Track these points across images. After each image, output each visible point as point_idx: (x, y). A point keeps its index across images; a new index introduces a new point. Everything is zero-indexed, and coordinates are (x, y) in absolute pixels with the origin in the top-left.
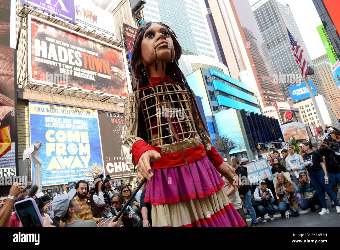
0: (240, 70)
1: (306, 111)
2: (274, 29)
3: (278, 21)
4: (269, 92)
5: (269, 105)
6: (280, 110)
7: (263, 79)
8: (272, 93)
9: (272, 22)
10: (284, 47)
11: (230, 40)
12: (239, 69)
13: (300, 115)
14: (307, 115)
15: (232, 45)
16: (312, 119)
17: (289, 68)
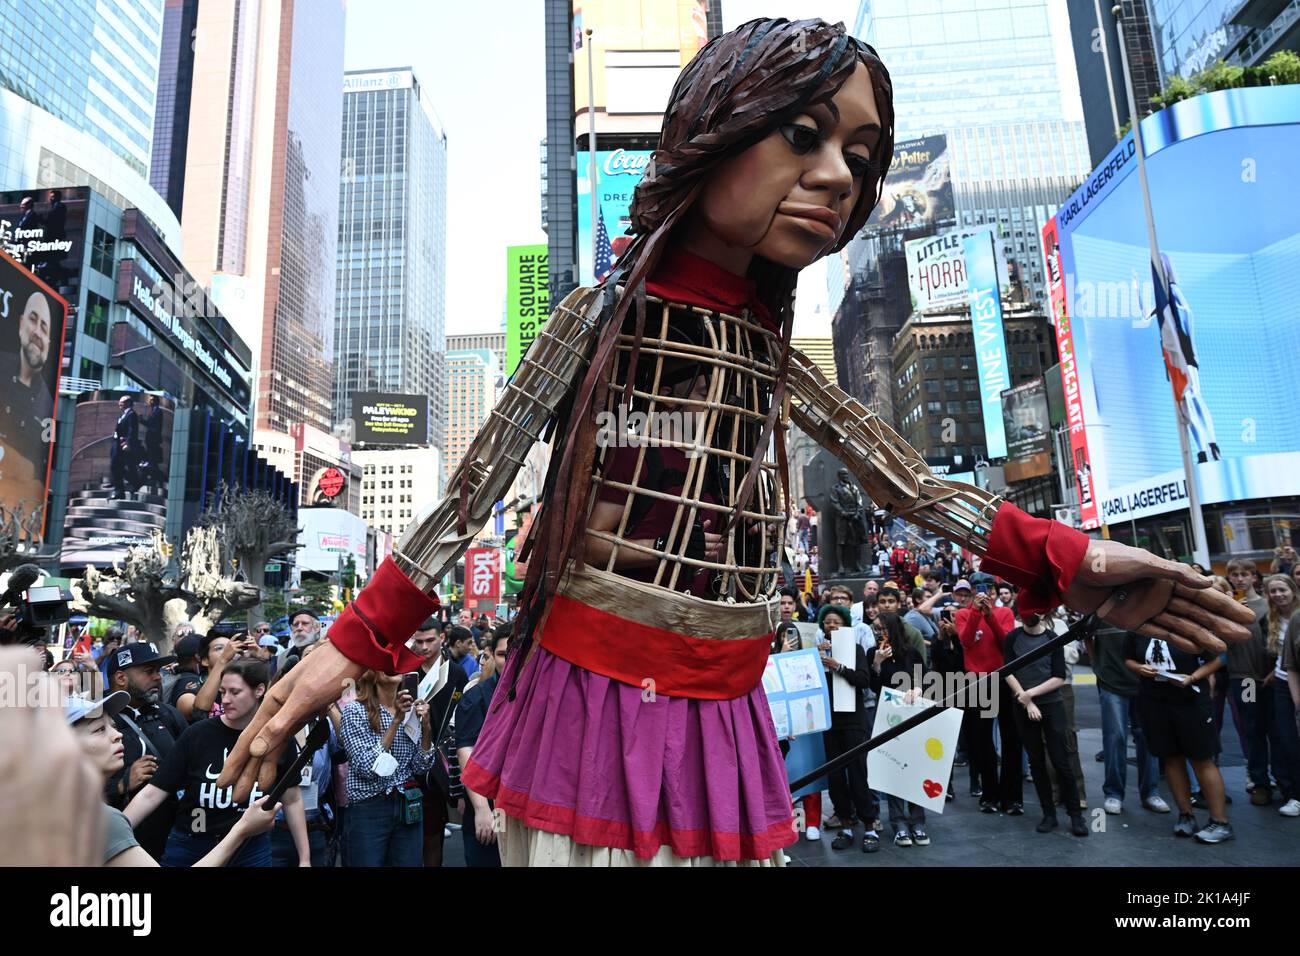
0: (220, 267)
1: (378, 485)
2: (379, 190)
3: (399, 169)
4: (291, 383)
5: (280, 426)
6: (307, 456)
7: (290, 332)
8: (301, 391)
9: (380, 161)
10: (387, 258)
11: (228, 144)
12: (220, 261)
13: (358, 492)
14: (378, 500)
15: (227, 164)
16: (387, 514)
17: (375, 330)
